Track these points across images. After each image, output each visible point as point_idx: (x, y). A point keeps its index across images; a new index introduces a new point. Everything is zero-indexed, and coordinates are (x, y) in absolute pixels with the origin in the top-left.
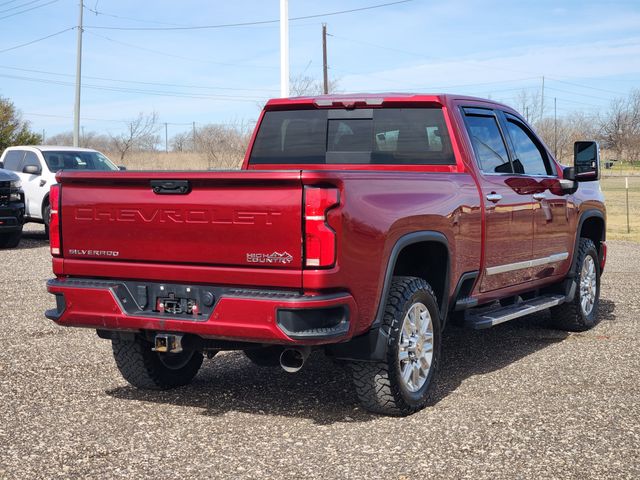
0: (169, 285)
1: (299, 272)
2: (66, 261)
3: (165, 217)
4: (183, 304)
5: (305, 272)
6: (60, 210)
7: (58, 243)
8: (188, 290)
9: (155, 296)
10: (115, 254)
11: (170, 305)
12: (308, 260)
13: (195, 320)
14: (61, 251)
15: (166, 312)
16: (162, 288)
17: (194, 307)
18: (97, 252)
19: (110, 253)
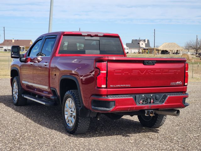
0: (145, 95)
1: (183, 87)
4: (149, 100)
6: (107, 71)
8: (152, 95)
9: (140, 99)
10: (129, 86)
11: (144, 101)
12: (185, 83)
13: (152, 105)
14: (106, 86)
15: (142, 103)
16: (143, 96)
17: (152, 101)
18: (122, 86)
19: (127, 86)
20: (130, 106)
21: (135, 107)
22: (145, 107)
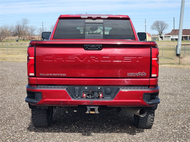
0: (90, 87)
1: (149, 79)
2: (37, 78)
3: (90, 59)
4: (96, 94)
5: (151, 79)
6: (35, 57)
7: (33, 71)
8: (99, 88)
9: (82, 91)
10: (65, 75)
11: (88, 95)
12: (152, 75)
13: (101, 100)
14: (35, 74)
15: (86, 97)
16: (86, 88)
17: (101, 95)
18: (55, 74)
19: (61, 75)
20: (62, 100)
21: (70, 101)
22: (84, 102)
